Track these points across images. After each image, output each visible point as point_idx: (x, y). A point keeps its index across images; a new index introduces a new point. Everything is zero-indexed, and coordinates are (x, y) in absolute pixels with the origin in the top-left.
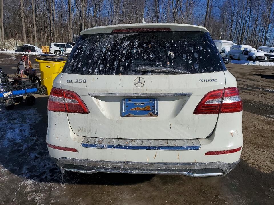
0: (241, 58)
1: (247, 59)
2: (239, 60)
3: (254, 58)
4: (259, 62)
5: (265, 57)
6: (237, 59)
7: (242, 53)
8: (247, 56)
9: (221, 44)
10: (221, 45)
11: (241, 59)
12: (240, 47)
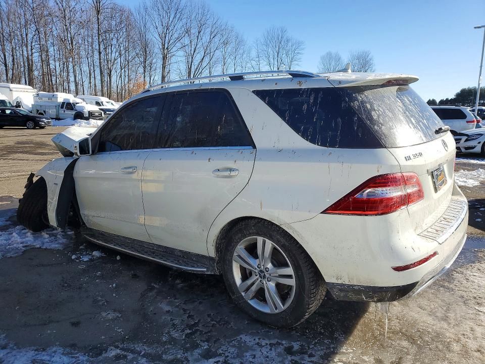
0: (61, 116)
1: (73, 116)
2: (58, 119)
3: (86, 115)
4: (95, 121)
5: (101, 113)
6: (55, 117)
7: (62, 107)
8: (74, 113)
9: (11, 90)
10: (12, 93)
11: (61, 118)
12: (55, 97)
